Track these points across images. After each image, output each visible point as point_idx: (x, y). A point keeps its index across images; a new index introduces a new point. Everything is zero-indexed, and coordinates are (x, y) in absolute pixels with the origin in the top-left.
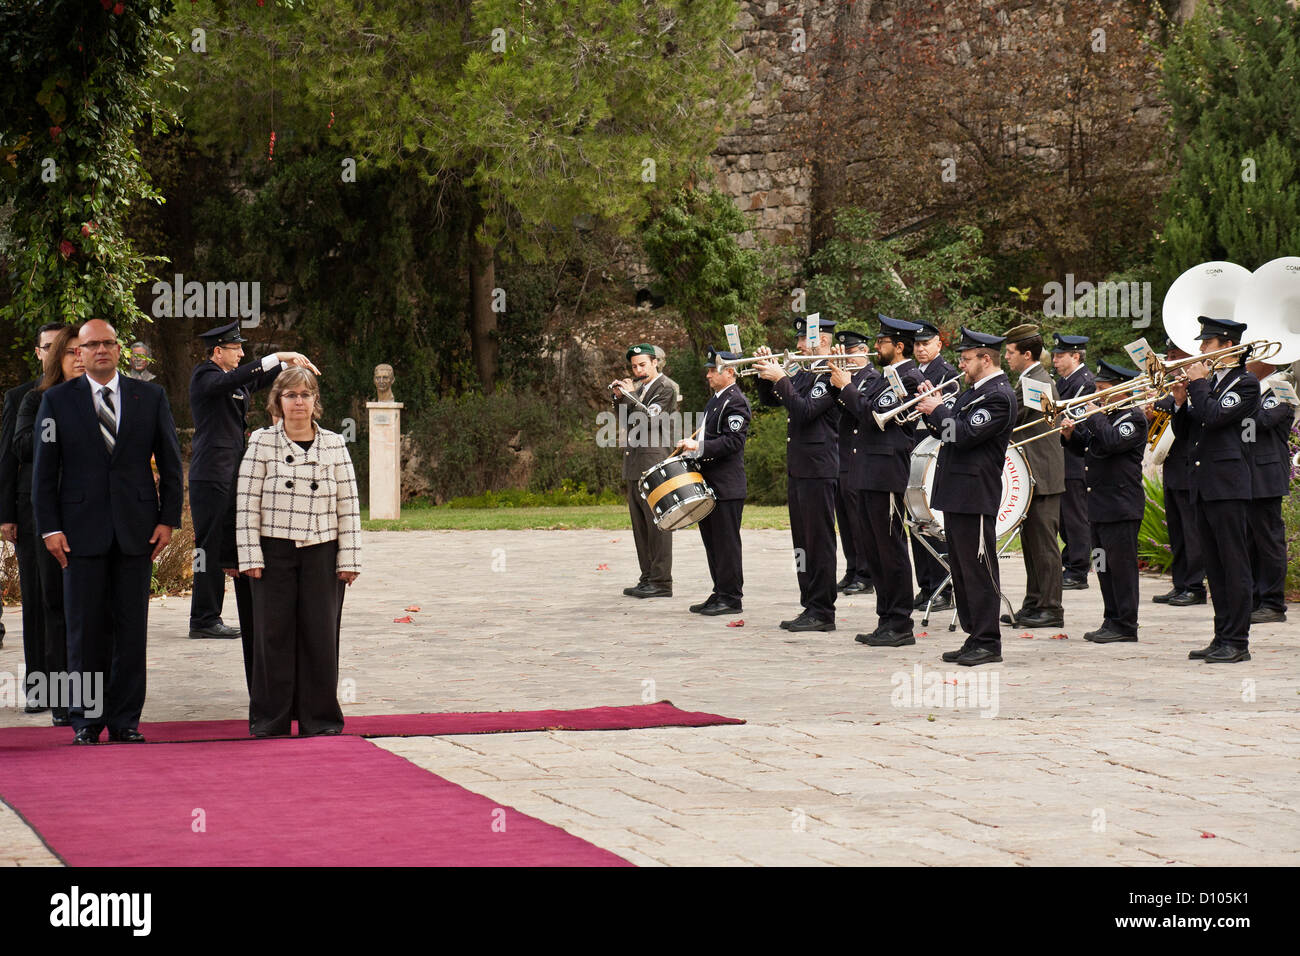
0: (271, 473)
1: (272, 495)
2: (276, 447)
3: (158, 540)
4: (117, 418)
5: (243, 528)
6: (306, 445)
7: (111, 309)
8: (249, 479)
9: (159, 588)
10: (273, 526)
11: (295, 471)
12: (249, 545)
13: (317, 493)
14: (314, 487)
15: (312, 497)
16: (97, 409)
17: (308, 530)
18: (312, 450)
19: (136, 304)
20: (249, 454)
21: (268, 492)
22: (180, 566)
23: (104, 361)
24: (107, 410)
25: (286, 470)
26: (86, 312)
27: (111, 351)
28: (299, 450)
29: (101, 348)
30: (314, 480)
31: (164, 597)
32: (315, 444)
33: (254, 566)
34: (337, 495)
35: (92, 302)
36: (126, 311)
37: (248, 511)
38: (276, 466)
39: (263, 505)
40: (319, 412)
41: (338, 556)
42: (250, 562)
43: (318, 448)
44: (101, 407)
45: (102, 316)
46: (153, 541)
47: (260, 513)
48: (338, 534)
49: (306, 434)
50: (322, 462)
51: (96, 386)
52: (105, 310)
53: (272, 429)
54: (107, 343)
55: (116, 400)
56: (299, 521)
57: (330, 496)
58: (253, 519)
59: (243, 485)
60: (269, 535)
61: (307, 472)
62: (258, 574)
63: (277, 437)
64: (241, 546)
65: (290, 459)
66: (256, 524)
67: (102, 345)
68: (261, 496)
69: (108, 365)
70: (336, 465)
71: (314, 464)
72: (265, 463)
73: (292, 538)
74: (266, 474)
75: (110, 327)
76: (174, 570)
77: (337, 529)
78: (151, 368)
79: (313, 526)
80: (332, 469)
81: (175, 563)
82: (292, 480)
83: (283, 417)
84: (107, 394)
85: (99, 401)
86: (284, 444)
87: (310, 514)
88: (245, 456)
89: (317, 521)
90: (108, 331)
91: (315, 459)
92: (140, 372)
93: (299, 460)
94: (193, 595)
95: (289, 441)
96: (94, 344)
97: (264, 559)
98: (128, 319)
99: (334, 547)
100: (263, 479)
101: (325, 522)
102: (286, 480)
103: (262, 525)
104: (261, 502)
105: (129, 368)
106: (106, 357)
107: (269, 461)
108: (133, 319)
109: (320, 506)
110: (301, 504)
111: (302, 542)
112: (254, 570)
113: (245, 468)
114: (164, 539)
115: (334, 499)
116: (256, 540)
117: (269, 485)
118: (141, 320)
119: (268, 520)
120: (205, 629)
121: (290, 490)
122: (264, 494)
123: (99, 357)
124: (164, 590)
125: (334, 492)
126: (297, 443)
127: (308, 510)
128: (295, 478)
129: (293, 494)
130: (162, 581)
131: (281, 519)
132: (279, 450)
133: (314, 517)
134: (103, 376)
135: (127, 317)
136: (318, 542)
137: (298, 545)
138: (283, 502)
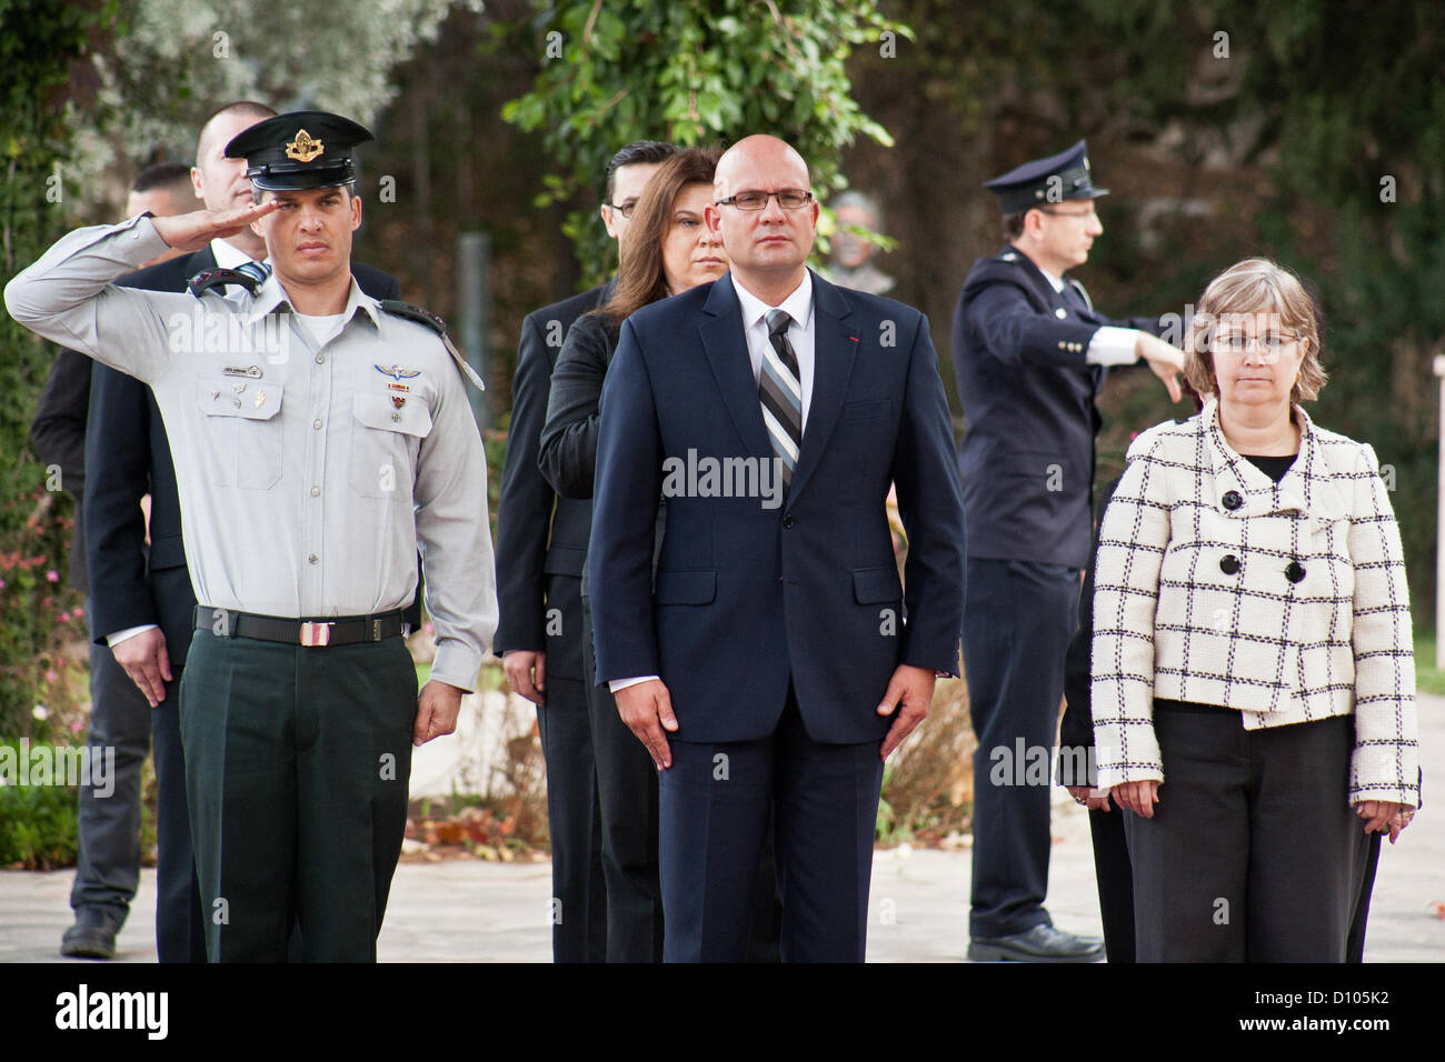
0: (1183, 535)
1: (1184, 592)
2: (1198, 470)
3: (900, 706)
4: (802, 392)
5: (1107, 677)
6: (1276, 468)
7: (787, 108)
8: (1125, 550)
9: (892, 827)
10: (1185, 673)
11: (1244, 532)
12: (1124, 721)
13: (1301, 589)
14: (1295, 573)
15: (1289, 599)
16: (756, 366)
17: (1278, 685)
18: (1291, 479)
19: (851, 95)
20: (1128, 485)
21: (1174, 584)
22: (946, 771)
23: (776, 242)
24: (781, 369)
25: (1223, 530)
26: (724, 116)
27: (794, 217)
28: (1257, 478)
29: (771, 209)
30: (1294, 556)
31: (905, 850)
32: (1299, 466)
33: (1135, 775)
34: (1354, 600)
35: (740, 90)
36: (824, 114)
37: (1120, 632)
38: (1197, 519)
39: (1160, 620)
40: (1315, 382)
41: (1354, 762)
42: (1124, 765)
43: (1308, 476)
44: (765, 359)
45: (766, 126)
46: (886, 709)
47: (1153, 640)
48: (1355, 702)
49: (1275, 439)
50: (1317, 510)
51: (754, 308)
52: (772, 111)
53: (1191, 425)
54: (786, 196)
55: (803, 342)
56: (1255, 660)
57: (1335, 601)
58: (1135, 656)
59: (1109, 566)
60: (1176, 696)
61: (1277, 534)
62: (1148, 797)
63: (1200, 446)
64: (1103, 722)
65: (1233, 501)
66: (1145, 669)
67: (772, 201)
68: (1157, 596)
69: (786, 253)
70: (1354, 522)
71: (1294, 514)
72: (1168, 509)
73: (1233, 704)
74: (1170, 539)
75: (792, 155)
76: (930, 783)
77: (1352, 687)
78: (880, 262)
79: (1289, 676)
80: (1342, 529)
81: (931, 762)
82: (1238, 555)
83: (1217, 393)
84: (780, 330)
85: (760, 347)
86: (1218, 461)
87: (1284, 643)
88: (1118, 492)
89: (1301, 665)
90: (787, 165)
91: (1300, 504)
92: (852, 270)
93: (1256, 503)
94: (975, 847)
95: (1233, 455)
96: (754, 197)
97: (1164, 758)
98: (827, 134)
99: (1343, 732)
100: (1163, 552)
101: (1325, 668)
102: (1223, 553)
103: (1156, 670)
104: (1156, 610)
105: (826, 260)
106: (784, 231)
107: (1181, 503)
108: (841, 136)
109: (1309, 624)
110: (1261, 617)
111: (1261, 715)
112: (1138, 784)
113: (1117, 521)
114: (913, 705)
115: (1345, 610)
116: (1141, 708)
117: (1176, 567)
118: (862, 138)
119: (1172, 658)
120: (1006, 939)
121: (1231, 581)
122: (1164, 589)
123: (764, 232)
124: (904, 832)
125: (1346, 590)
126: (1254, 460)
127: (1277, 635)
128: (1244, 548)
129: (1238, 591)
130: (901, 809)
131: (1209, 654)
132: (1204, 476)
133: (1292, 652)
134: (774, 278)
135: (826, 128)
136: (1301, 718)
137: (1250, 724)
138: (1215, 610)
